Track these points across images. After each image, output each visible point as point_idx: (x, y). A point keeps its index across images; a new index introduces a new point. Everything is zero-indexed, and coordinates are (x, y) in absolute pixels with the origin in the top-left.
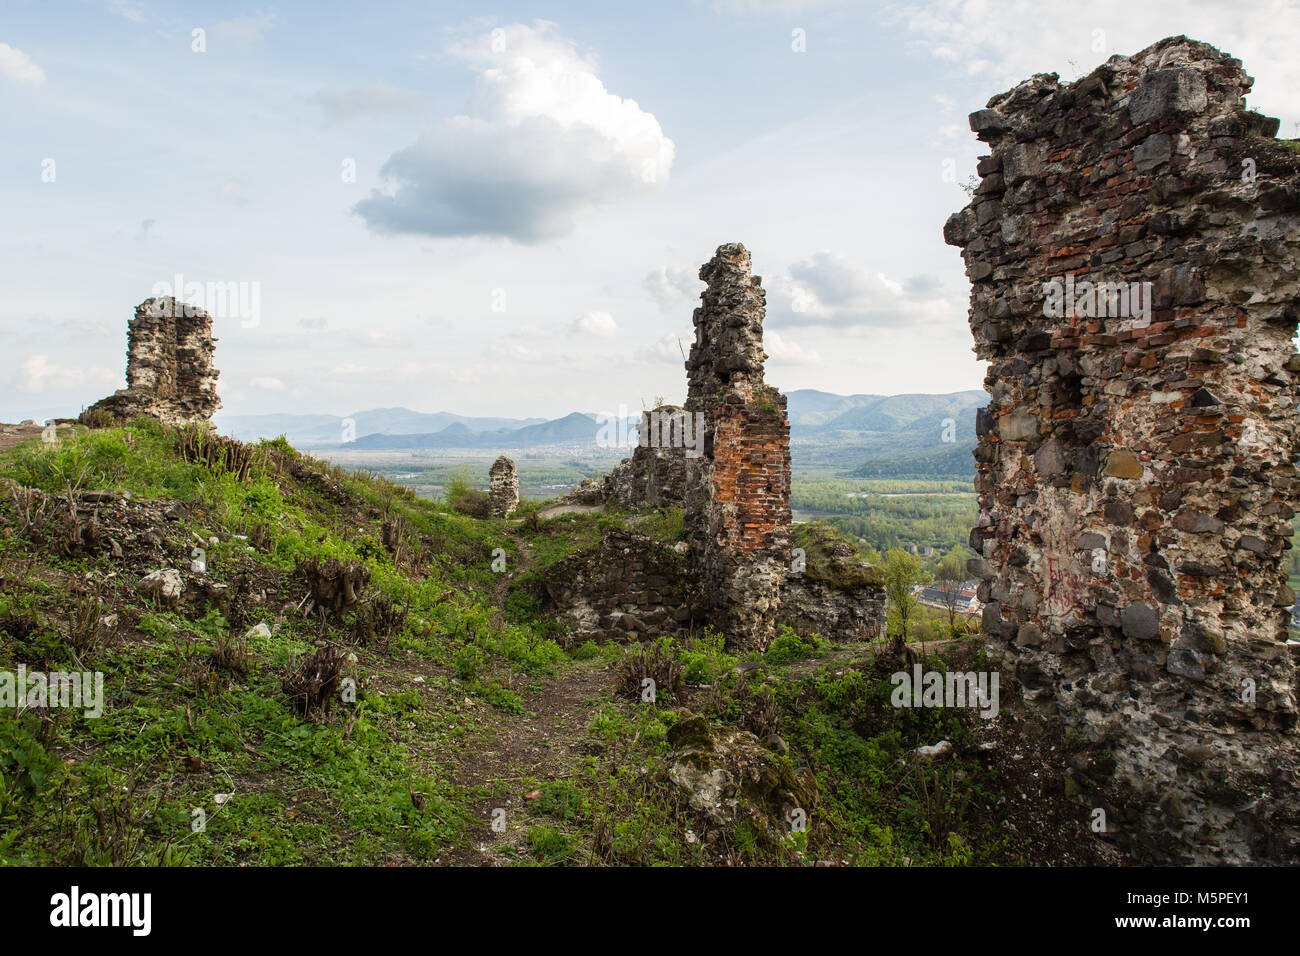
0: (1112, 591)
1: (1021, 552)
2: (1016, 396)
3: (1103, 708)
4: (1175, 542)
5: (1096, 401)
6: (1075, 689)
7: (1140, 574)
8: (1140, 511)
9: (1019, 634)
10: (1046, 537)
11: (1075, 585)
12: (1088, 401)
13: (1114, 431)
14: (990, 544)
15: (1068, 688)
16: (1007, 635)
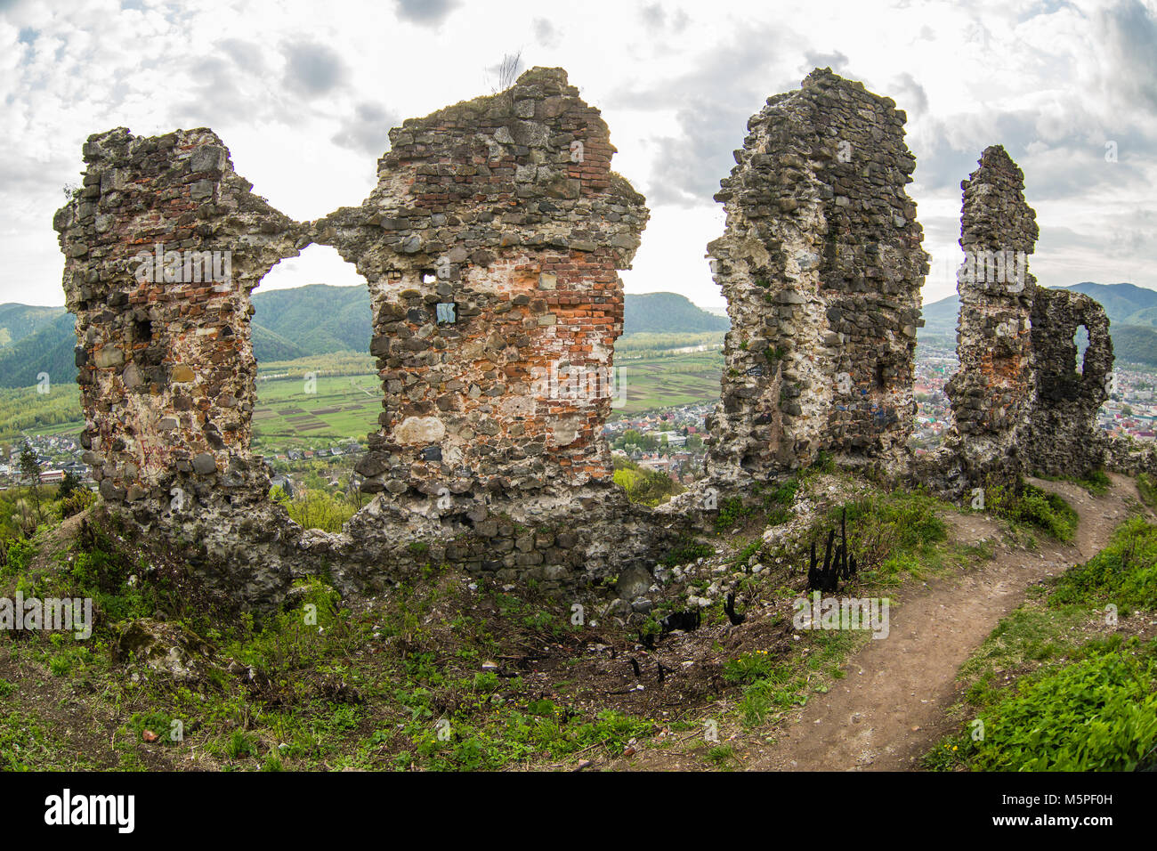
0: (184, 451)
1: (120, 441)
2: (104, 337)
3: (191, 520)
4: (218, 414)
5: (161, 336)
6: (172, 515)
7: (201, 437)
8: (196, 401)
9: (129, 493)
10: (138, 427)
11: (161, 453)
12: (156, 336)
13: (175, 354)
14: (97, 440)
15: (168, 516)
16: (122, 496)
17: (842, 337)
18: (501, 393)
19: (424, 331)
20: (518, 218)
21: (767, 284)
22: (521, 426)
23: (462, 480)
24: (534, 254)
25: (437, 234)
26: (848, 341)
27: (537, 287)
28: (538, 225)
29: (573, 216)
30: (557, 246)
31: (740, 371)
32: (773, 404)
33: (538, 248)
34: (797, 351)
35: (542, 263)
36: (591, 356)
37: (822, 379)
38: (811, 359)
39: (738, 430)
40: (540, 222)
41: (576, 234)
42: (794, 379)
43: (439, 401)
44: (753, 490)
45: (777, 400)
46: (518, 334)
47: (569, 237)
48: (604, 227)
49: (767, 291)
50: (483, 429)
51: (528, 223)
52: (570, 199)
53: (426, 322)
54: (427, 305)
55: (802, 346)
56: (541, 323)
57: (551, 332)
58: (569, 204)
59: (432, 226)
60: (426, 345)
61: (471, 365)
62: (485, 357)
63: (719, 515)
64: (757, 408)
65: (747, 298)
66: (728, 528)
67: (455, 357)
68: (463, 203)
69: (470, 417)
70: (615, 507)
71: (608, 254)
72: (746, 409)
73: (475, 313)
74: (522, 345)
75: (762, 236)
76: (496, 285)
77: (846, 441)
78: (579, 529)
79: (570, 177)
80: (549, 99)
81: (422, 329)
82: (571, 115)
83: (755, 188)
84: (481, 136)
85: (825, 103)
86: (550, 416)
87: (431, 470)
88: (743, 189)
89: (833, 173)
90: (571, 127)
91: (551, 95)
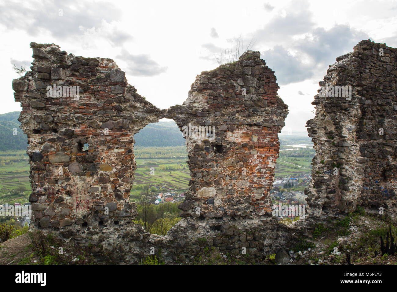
1: (60, 197)
3: (97, 233)
4: (122, 185)
5: (94, 151)
7: (112, 195)
8: (111, 179)
9: (61, 223)
10: (74, 191)
11: (88, 203)
12: (92, 151)
13: (102, 159)
16: (55, 225)
17: (366, 158)
18: (236, 179)
19: (211, 155)
20: (245, 114)
21: (333, 138)
22: (243, 191)
23: (220, 212)
24: (249, 128)
25: (217, 119)
26: (368, 160)
27: (251, 140)
28: (252, 117)
29: (264, 114)
30: (258, 125)
31: (321, 172)
32: (336, 185)
33: (250, 125)
34: (346, 165)
35: (252, 131)
36: (268, 166)
37: (358, 176)
38: (353, 168)
39: (321, 195)
40: (253, 116)
41: (265, 121)
42: (345, 176)
43: (215, 182)
44: (329, 220)
45: (338, 184)
46: (244, 157)
47: (262, 122)
48: (275, 118)
49: (333, 141)
50: (230, 192)
51: (248, 116)
52: (263, 108)
53: (212, 152)
54: (212, 145)
55: (349, 163)
56: (252, 153)
57: (255, 157)
58: (262, 109)
59: (215, 116)
60: (211, 160)
61: (227, 168)
62: (232, 165)
63: (315, 230)
64: (329, 187)
65: (324, 143)
66: (319, 236)
67: (221, 165)
68: (226, 108)
69: (225, 188)
70: (274, 224)
71: (275, 128)
72: (324, 187)
73: (229, 149)
74: (245, 161)
75: (332, 119)
76: (236, 139)
77: (369, 203)
78: (261, 233)
79: (263, 99)
80: (256, 67)
81: (210, 154)
82: (264, 74)
83: (331, 100)
84: (233, 82)
85: (365, 58)
86: (254, 188)
87: (210, 208)
88: (325, 101)
89: (365, 90)
90: (264, 79)
91: (257, 65)
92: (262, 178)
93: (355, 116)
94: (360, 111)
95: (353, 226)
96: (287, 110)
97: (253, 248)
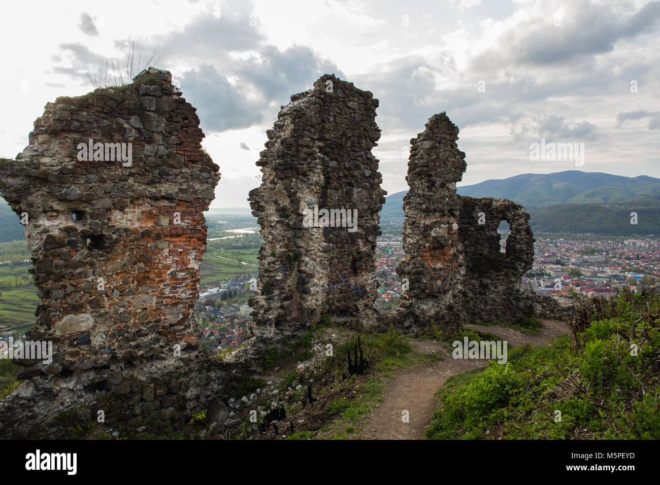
17: (331, 245)
18: (133, 293)
19: (81, 254)
20: (146, 180)
21: (287, 217)
22: (146, 314)
23: (104, 356)
24: (154, 203)
25: (91, 188)
26: (335, 247)
27: (157, 224)
28: (158, 185)
29: (179, 179)
30: (169, 198)
31: (272, 270)
32: (293, 288)
33: (156, 199)
34: (306, 256)
35: (160, 209)
36: (189, 266)
37: (322, 271)
38: (315, 260)
39: (272, 305)
40: (160, 183)
41: (181, 190)
42: (305, 272)
43: (90, 302)
44: (284, 341)
45: (295, 286)
46: (145, 254)
47: (176, 192)
48: (197, 186)
49: (287, 221)
50: (121, 318)
51: (152, 183)
52: (178, 168)
53: (82, 248)
54: (82, 237)
55: (309, 253)
56: (159, 247)
57: (166, 252)
58: (176, 171)
59: (87, 182)
60: (81, 264)
61: (114, 276)
62: (124, 270)
63: (265, 359)
64: (283, 291)
65: (275, 225)
66: (272, 368)
67: (103, 271)
68: (108, 167)
70: (202, 362)
71: (199, 203)
72: (276, 292)
73: (117, 241)
74: (147, 261)
75: (285, 189)
76: (129, 223)
77: (337, 307)
78: (181, 379)
79: (177, 153)
80: (165, 98)
81: (79, 253)
82: (178, 111)
83: (283, 159)
84: (121, 120)
85: (328, 100)
86: (165, 305)
87: (82, 352)
88: (276, 160)
89: (328, 147)
90: (179, 119)
91: (166, 94)
92: (179, 287)
93: (317, 184)
94: (322, 177)
95: (317, 344)
96: (217, 173)
97: (167, 408)
